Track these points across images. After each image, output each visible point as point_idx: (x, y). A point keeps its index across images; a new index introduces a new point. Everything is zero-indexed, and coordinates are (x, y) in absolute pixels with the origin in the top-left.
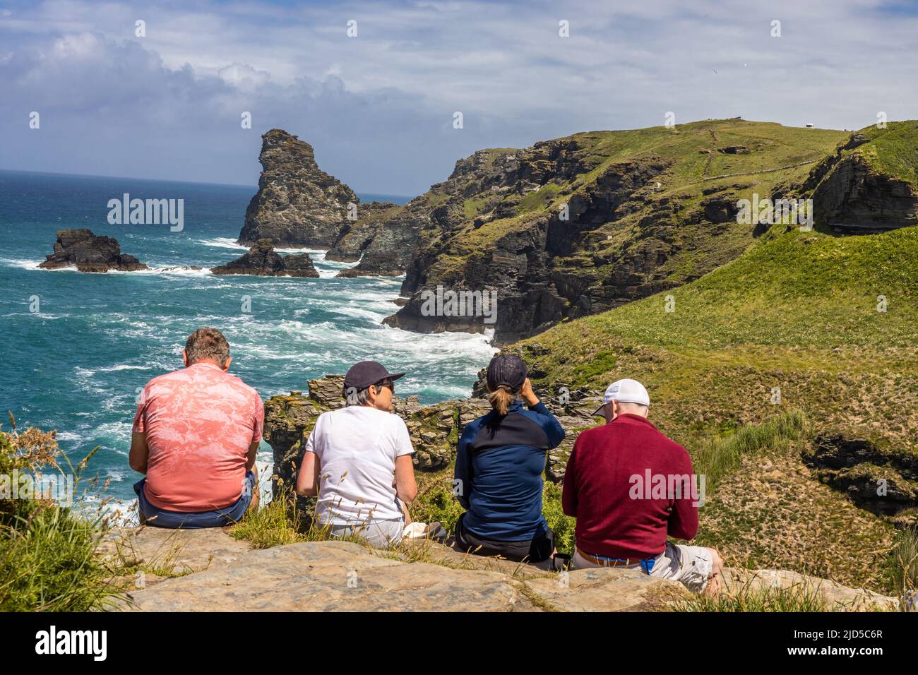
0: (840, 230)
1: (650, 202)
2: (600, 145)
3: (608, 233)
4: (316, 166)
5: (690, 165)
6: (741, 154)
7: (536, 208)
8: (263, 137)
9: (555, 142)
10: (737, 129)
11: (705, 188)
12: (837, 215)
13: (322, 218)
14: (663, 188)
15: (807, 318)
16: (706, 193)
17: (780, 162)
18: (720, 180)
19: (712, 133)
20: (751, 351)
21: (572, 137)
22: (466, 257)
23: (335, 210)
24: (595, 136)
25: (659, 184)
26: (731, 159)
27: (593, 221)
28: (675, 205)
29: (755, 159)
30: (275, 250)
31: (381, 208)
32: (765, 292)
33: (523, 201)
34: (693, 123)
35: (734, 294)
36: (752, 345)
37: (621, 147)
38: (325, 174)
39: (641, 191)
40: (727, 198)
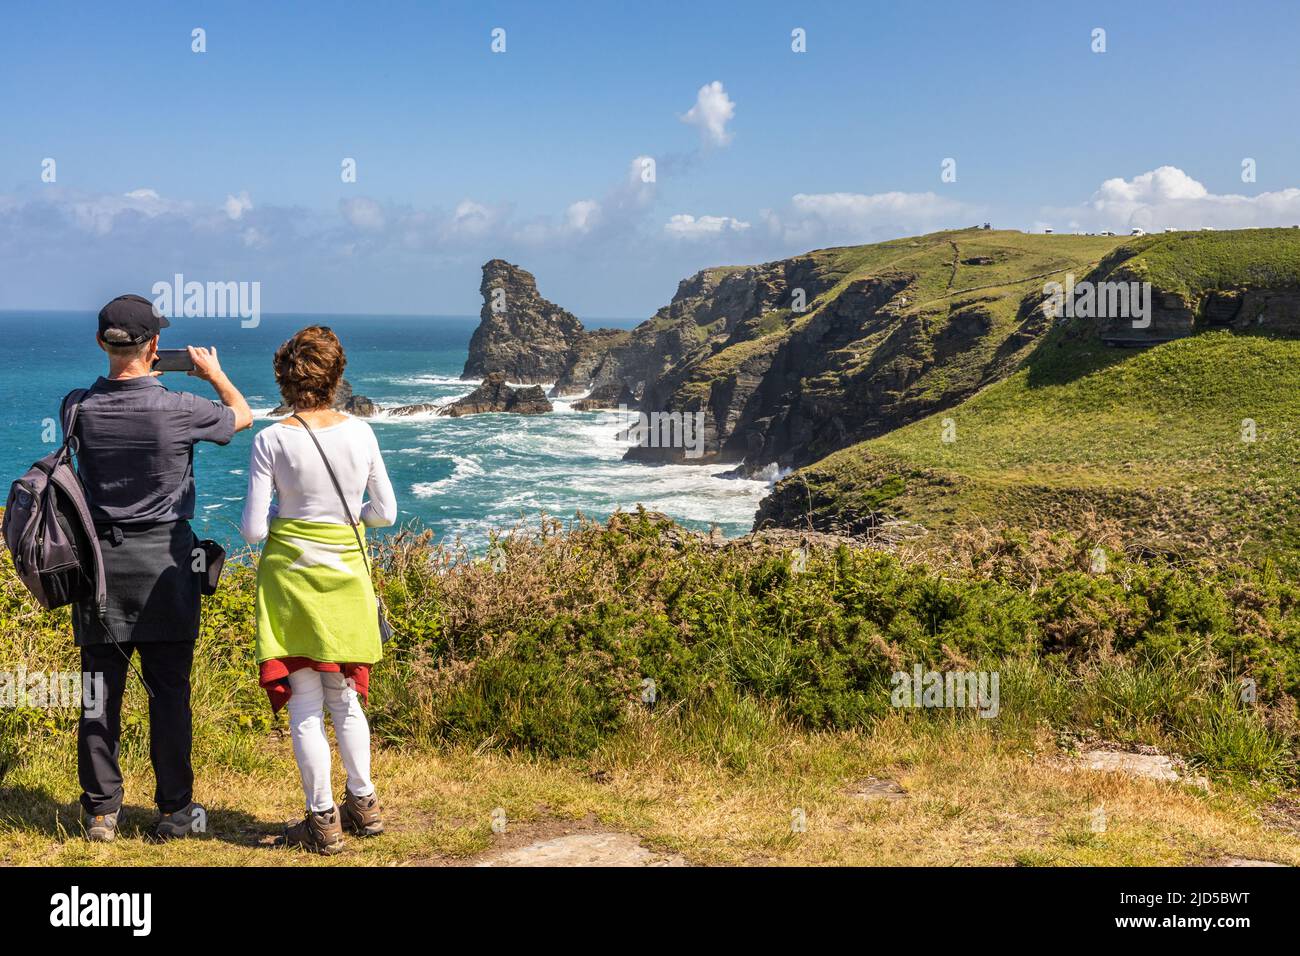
0: (1113, 345)
1: (897, 318)
2: (839, 261)
3: (854, 351)
4: (538, 294)
5: (934, 279)
6: (984, 265)
7: (776, 329)
8: (483, 268)
9: (791, 261)
10: (977, 239)
11: (955, 302)
12: (1110, 330)
13: (547, 347)
14: (908, 303)
15: (1092, 434)
16: (954, 307)
17: (1026, 272)
18: (968, 293)
19: (954, 246)
20: (1040, 469)
21: (808, 256)
22: (709, 383)
23: (559, 339)
24: (832, 253)
25: (904, 300)
26: (976, 270)
27: (837, 340)
28: (924, 321)
29: (999, 269)
30: (507, 384)
31: (608, 334)
32: (1044, 410)
33: (762, 323)
34: (931, 235)
35: (1012, 413)
36: (1040, 463)
37: (860, 263)
38: (547, 302)
39: (886, 307)
40: (977, 311)
